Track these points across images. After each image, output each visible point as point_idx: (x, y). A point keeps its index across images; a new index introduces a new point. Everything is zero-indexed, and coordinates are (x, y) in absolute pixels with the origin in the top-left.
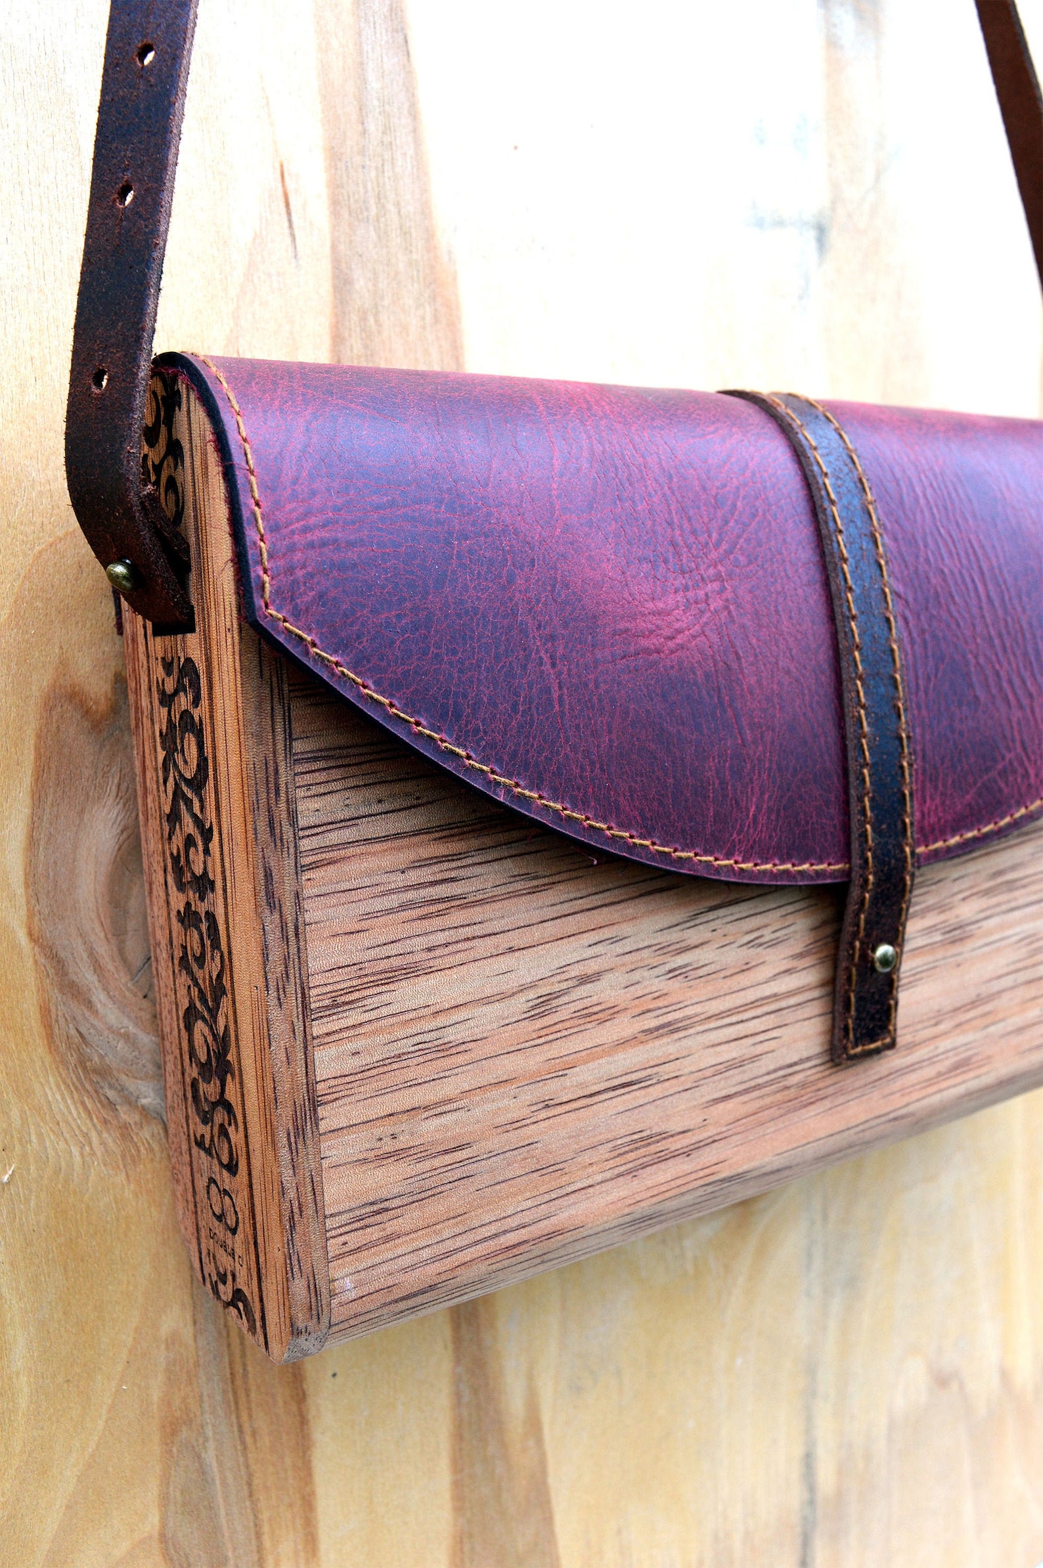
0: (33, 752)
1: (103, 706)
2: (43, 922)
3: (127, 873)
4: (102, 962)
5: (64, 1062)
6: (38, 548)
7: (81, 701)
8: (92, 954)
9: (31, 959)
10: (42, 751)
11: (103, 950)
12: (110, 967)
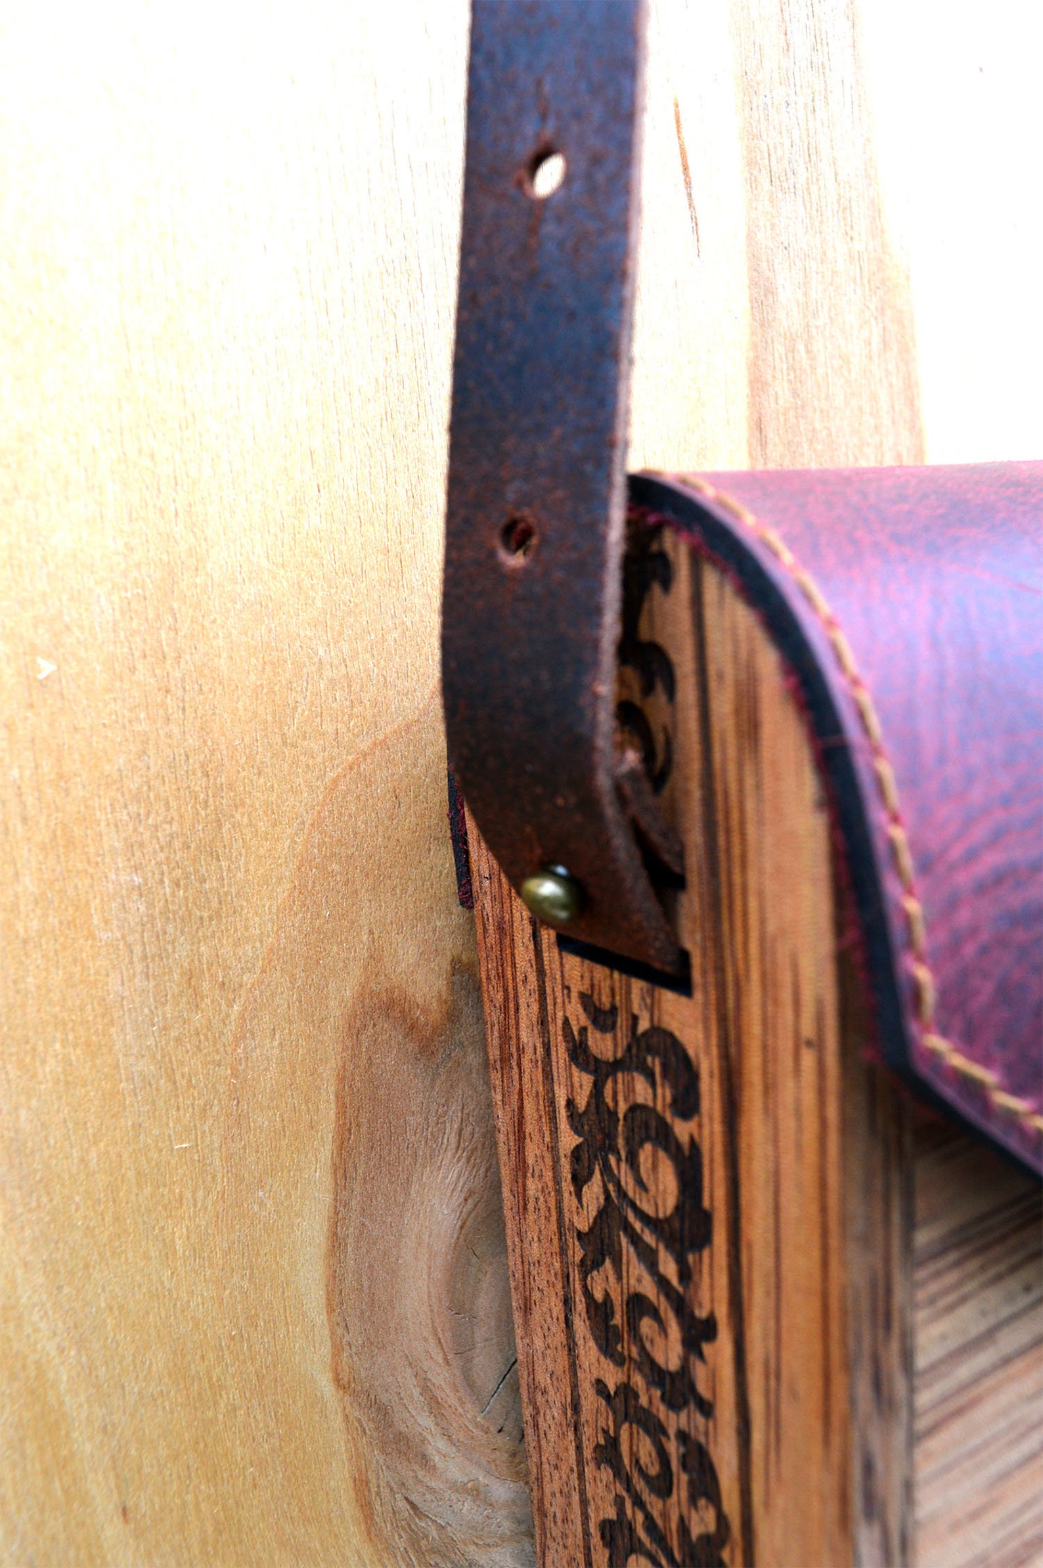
0: (333, 1106)
1: (435, 1013)
2: (356, 1358)
3: (474, 1260)
4: (439, 1394)
5: (390, 1549)
6: (331, 775)
7: (402, 1012)
8: (426, 1388)
9: (340, 1415)
10: (347, 1100)
11: (442, 1378)
12: (452, 1400)
